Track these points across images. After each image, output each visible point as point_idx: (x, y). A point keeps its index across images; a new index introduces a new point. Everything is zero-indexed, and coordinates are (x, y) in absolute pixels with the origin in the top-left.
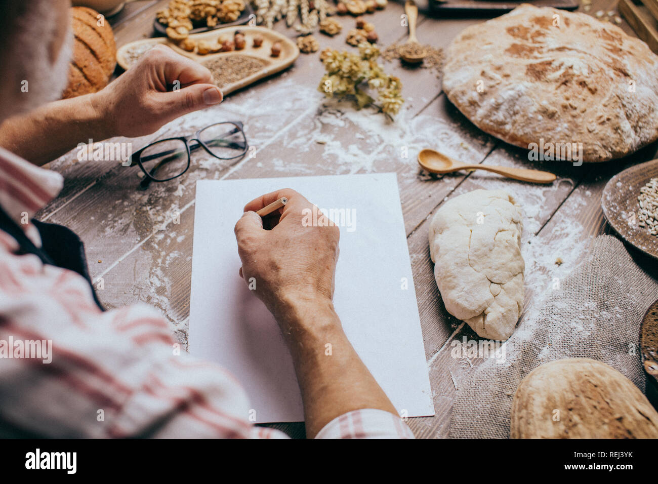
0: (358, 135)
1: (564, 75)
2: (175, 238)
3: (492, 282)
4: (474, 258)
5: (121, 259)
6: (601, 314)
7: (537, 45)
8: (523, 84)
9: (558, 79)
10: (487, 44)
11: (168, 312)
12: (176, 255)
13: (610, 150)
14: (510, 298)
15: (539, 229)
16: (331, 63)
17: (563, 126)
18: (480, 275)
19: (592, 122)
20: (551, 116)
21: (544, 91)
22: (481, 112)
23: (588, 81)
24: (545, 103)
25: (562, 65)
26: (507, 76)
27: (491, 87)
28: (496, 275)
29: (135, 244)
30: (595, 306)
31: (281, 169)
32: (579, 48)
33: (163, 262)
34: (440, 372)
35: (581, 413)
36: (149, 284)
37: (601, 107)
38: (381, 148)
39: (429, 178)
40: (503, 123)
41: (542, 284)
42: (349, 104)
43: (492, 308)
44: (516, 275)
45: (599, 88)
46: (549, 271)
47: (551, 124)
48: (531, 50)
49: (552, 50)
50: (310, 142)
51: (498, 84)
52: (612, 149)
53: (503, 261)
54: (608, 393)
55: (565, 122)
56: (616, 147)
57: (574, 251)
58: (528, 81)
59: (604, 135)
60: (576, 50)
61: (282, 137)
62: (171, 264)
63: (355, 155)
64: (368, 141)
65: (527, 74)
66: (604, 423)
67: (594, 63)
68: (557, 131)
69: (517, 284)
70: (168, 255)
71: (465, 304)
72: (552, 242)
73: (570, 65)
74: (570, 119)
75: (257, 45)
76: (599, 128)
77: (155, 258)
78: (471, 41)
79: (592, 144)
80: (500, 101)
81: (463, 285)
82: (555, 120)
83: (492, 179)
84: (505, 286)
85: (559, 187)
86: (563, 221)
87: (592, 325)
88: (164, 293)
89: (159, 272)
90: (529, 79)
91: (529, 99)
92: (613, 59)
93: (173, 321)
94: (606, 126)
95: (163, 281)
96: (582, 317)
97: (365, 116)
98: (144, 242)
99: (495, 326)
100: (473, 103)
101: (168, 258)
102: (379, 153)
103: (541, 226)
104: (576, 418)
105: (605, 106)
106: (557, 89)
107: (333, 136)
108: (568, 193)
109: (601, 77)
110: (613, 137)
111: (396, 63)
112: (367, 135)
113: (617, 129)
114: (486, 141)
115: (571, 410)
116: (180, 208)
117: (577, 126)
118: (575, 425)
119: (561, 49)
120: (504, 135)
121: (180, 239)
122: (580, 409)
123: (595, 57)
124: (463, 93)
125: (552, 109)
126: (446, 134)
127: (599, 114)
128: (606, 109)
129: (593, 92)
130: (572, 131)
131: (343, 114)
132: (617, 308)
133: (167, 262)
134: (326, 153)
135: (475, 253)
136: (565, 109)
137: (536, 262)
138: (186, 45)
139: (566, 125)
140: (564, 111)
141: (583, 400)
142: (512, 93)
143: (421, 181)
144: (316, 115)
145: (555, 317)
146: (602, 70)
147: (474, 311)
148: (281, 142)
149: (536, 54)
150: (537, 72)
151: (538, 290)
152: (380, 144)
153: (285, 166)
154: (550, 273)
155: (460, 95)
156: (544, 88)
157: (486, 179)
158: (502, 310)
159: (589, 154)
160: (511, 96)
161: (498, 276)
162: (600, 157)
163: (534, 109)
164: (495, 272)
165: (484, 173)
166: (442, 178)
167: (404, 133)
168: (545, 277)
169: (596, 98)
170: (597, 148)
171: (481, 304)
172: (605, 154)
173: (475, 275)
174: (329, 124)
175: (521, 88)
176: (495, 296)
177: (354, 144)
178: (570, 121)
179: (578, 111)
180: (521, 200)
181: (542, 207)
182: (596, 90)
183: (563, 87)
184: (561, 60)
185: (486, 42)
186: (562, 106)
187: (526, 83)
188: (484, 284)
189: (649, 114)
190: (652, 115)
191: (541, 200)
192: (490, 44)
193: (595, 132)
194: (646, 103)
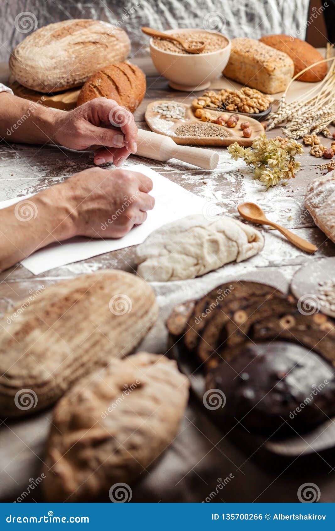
5: (23, 179)
29: (38, 177)
103: (267, 266)
107: (218, 184)
112: (239, 191)
114: (309, 223)
126: (290, 210)
131: (242, 178)
138: (198, 112)
144: (225, 172)
152: (239, 197)
158: (156, 264)
164: (172, 244)
165: (278, 233)
171: (146, 254)
173: (160, 239)
174: (226, 178)
176: (159, 256)
177: (223, 191)
180: (277, 252)
181: (284, 260)
188: (159, 246)
191: (290, 257)
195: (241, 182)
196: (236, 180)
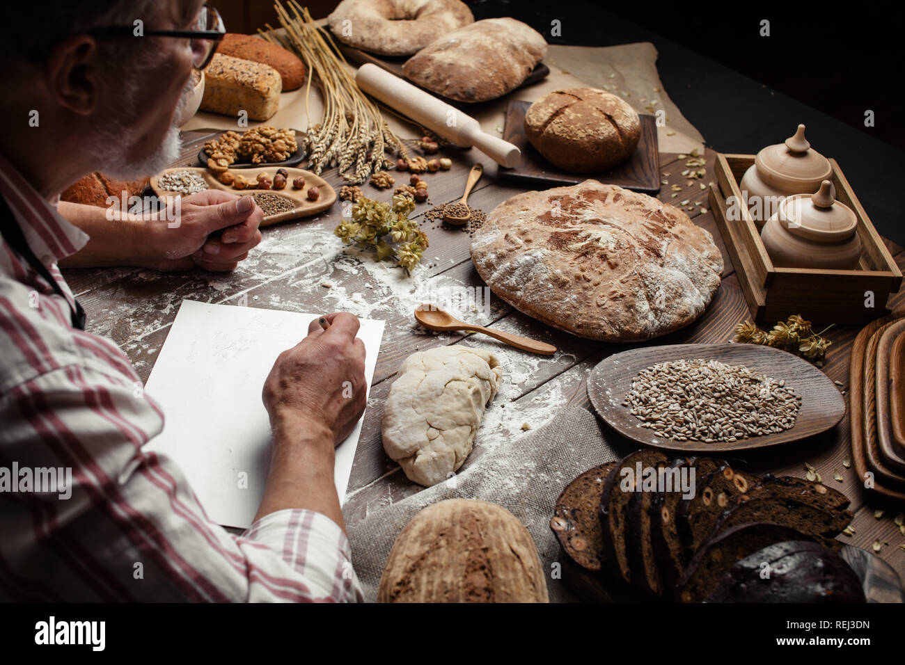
0: (367, 285)
1: (587, 247)
2: (147, 350)
3: (431, 426)
4: (418, 400)
6: (538, 475)
7: (575, 216)
8: (540, 251)
9: (580, 250)
10: (523, 210)
12: (142, 364)
13: (618, 327)
14: (447, 445)
15: (519, 395)
16: (358, 210)
17: (572, 297)
18: (419, 417)
19: (603, 296)
20: (562, 285)
21: (561, 259)
22: (495, 275)
23: (610, 255)
24: (558, 271)
25: (589, 236)
26: (528, 241)
27: (511, 251)
28: (436, 420)
30: (534, 467)
31: (276, 304)
32: (615, 223)
35: (450, 539)
37: (617, 282)
38: (386, 299)
39: (424, 333)
40: (515, 289)
41: (499, 444)
42: (371, 254)
43: (425, 451)
44: (461, 426)
45: (621, 263)
46: (512, 435)
47: (560, 293)
48: (565, 220)
49: (586, 222)
50: (315, 284)
52: (620, 327)
53: (448, 408)
54: (487, 528)
55: (575, 293)
56: (625, 325)
57: (545, 421)
58: (547, 249)
59: (614, 310)
60: (610, 224)
61: (289, 276)
63: (356, 302)
64: (375, 291)
65: (549, 241)
66: (467, 550)
67: (624, 239)
68: (564, 302)
69: (461, 434)
71: (398, 443)
72: (526, 410)
73: (597, 237)
74: (581, 290)
75: (297, 186)
76: (610, 303)
78: (511, 207)
79: (598, 319)
80: (515, 265)
81: (400, 424)
82: (566, 290)
83: (490, 343)
84: (445, 433)
85: (559, 360)
86: (548, 392)
87: (525, 484)
90: (549, 247)
91: (544, 266)
92: (650, 238)
94: (617, 302)
96: (518, 475)
97: (382, 267)
99: (423, 468)
100: (490, 266)
102: (382, 304)
104: (443, 542)
106: (575, 259)
107: (341, 282)
108: (566, 368)
109: (628, 254)
110: (623, 314)
111: (438, 222)
112: (376, 285)
113: (630, 307)
114: (500, 308)
115: (442, 535)
116: (162, 325)
117: (586, 299)
118: (439, 548)
119: (595, 222)
120: (516, 301)
121: (150, 351)
122: (450, 536)
123: (629, 234)
124: (483, 255)
125: (564, 278)
127: (613, 289)
128: (622, 285)
129: (613, 266)
130: (581, 303)
131: (360, 263)
132: (559, 473)
134: (328, 296)
135: (421, 396)
136: (578, 280)
137: (500, 425)
138: (224, 177)
139: (575, 296)
140: (577, 282)
141: (458, 529)
142: (528, 258)
143: (414, 335)
144: (332, 261)
145: (492, 473)
146: (631, 247)
147: (404, 451)
148: (286, 281)
149: (568, 224)
150: (559, 241)
151: (492, 450)
153: (281, 302)
154: (511, 437)
155: (480, 257)
156: (562, 257)
157: (483, 342)
158: (434, 454)
159: (593, 328)
160: (526, 261)
161: (439, 421)
162: (605, 333)
163: (546, 276)
164: (437, 417)
165: (484, 337)
166: (437, 336)
167: (416, 289)
168: (503, 438)
169: (616, 273)
170: (602, 324)
171: (412, 444)
172: (609, 330)
173: (415, 416)
174: (342, 270)
175: (539, 254)
176: (430, 440)
177: (359, 292)
178: (580, 293)
179: (591, 284)
180: (512, 367)
181: (531, 376)
182: (617, 265)
183: (582, 258)
184: (589, 231)
185: (524, 208)
186: (576, 277)
187: (545, 249)
188: (422, 426)
189: (674, 298)
190: (677, 300)
191: (534, 370)
192: (527, 210)
193: (603, 307)
194: (672, 286)
195: (366, 270)
196: (356, 268)
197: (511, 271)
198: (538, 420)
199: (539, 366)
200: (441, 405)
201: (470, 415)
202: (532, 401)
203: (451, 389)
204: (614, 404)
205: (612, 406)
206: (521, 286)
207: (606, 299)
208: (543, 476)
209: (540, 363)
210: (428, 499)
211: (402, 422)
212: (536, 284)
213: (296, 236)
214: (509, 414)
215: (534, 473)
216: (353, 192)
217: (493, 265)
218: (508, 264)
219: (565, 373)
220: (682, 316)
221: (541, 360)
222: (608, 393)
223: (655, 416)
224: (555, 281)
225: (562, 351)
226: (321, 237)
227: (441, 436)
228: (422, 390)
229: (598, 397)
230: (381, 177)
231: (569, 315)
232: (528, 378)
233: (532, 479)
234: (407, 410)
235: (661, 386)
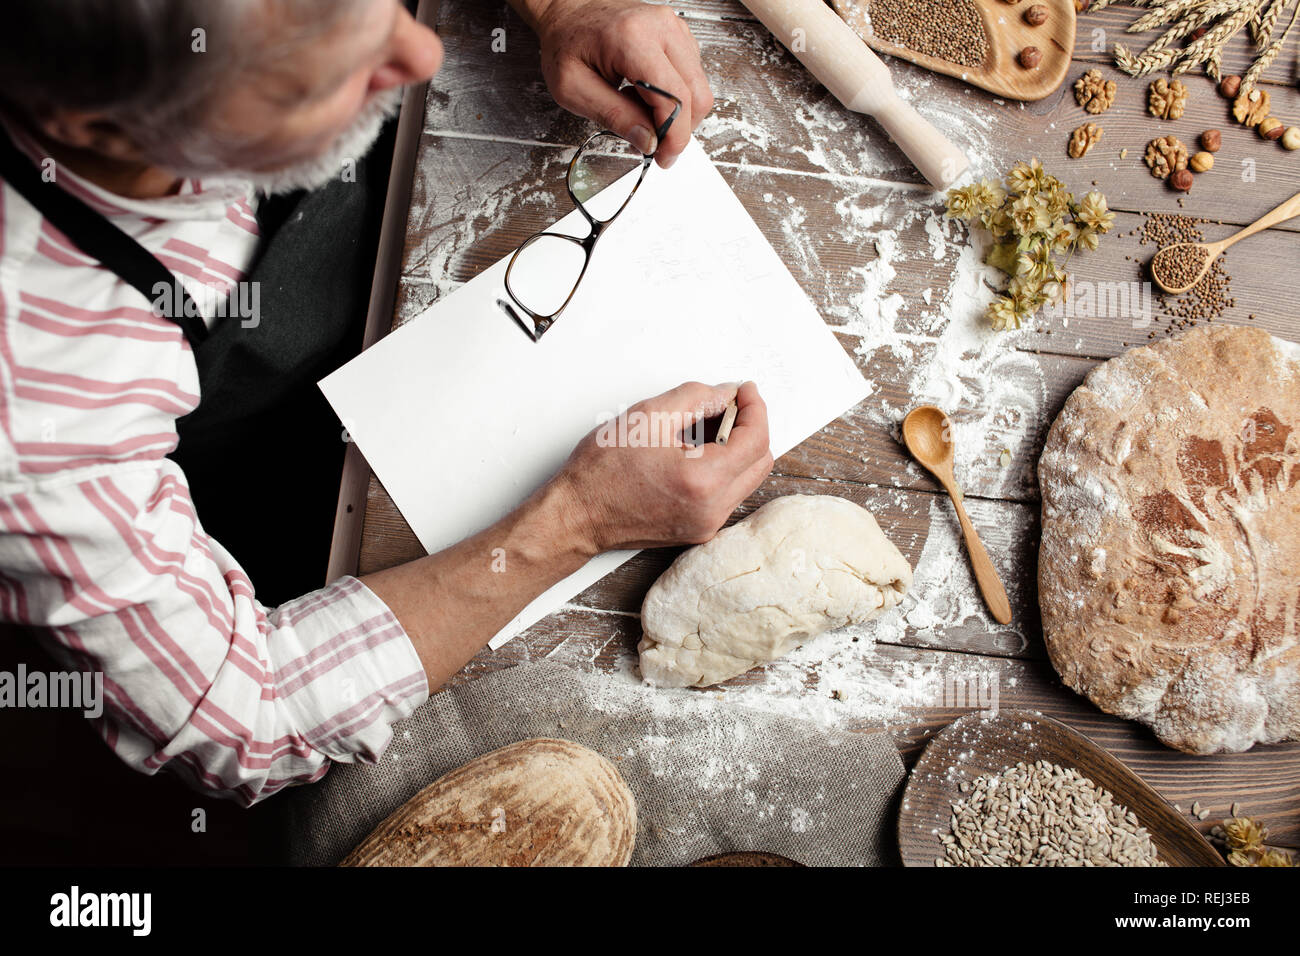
0: (928, 293)
1: (1175, 560)
3: (699, 633)
4: (713, 594)
5: (499, 139)
6: (747, 791)
7: (1237, 483)
8: (1120, 501)
9: (1160, 554)
10: (1203, 397)
11: (455, 255)
12: (547, 201)
13: (1084, 688)
14: (697, 665)
15: (892, 641)
17: (1077, 600)
18: (695, 614)
19: (1110, 642)
20: (1085, 574)
21: (1126, 541)
22: (1056, 458)
23: (1185, 602)
24: (1102, 553)
25: (1197, 546)
26: (1129, 469)
27: (1099, 454)
28: (709, 634)
30: (753, 778)
31: (787, 229)
32: (1262, 554)
33: (526, 194)
34: (561, 626)
36: (482, 202)
37: (1147, 643)
38: (922, 339)
40: (1052, 502)
41: (785, 689)
43: (667, 651)
45: (1184, 625)
46: (815, 689)
47: (1073, 580)
48: (1217, 479)
49: (1231, 516)
50: (868, 234)
51: (1107, 462)
52: (1087, 690)
53: (737, 633)
55: (1086, 600)
56: (1095, 695)
57: (875, 707)
58: (1130, 508)
59: (1100, 670)
60: (1252, 552)
61: (856, 187)
62: (530, 205)
63: (881, 313)
64: (925, 314)
65: (1147, 498)
67: (1238, 592)
68: (1065, 593)
69: (728, 665)
70: (540, 189)
72: (874, 670)
73: (1205, 558)
74: (1096, 605)
76: (1106, 657)
77: (528, 179)
78: (1209, 364)
79: (1072, 659)
80: (1078, 481)
81: (671, 599)
82: (1082, 583)
84: (708, 653)
85: (1000, 634)
86: (929, 668)
88: (480, 229)
89: (507, 200)
90: (1138, 506)
91: (1097, 526)
93: (446, 269)
94: (1116, 665)
95: (496, 215)
98: (543, 144)
99: (649, 663)
100: (1065, 437)
101: (537, 194)
102: (908, 343)
103: (899, 641)
105: (1154, 648)
106: (1140, 560)
107: (903, 258)
108: (995, 652)
109: (1212, 618)
113: (1125, 683)
114: (1026, 487)
116: (626, 151)
117: (1089, 622)
119: (1240, 527)
123: (1256, 588)
124: (1078, 412)
125: (1096, 569)
126: (1017, 416)
127: (1129, 647)
128: (1148, 652)
129: (1167, 620)
130: (1078, 617)
131: (963, 243)
133: (529, 198)
134: (861, 271)
135: (720, 594)
136: (1106, 590)
137: (820, 664)
140: (1103, 592)
142: (1098, 491)
145: (718, 731)
146: (1233, 612)
148: (841, 194)
149: (1209, 493)
150: (1161, 512)
151: (769, 688)
152: (929, 334)
153: (796, 230)
154: (812, 691)
155: (1074, 408)
156: (1131, 540)
158: (672, 664)
160: (1093, 493)
161: (712, 636)
163: (1084, 541)
164: (712, 631)
167: (977, 356)
168: (800, 687)
169: (1158, 630)
170: (1069, 668)
174: (927, 235)
175: (1113, 503)
176: (683, 646)
177: (904, 297)
178: (1091, 608)
179: (1113, 612)
180: (934, 593)
181: (938, 627)
182: (1173, 622)
183: (1151, 567)
184: (1206, 540)
185: (1207, 394)
186: (1110, 584)
187: (1127, 506)
188: (688, 625)
189: (1202, 719)
190: (1204, 725)
191: (954, 620)
192: (1207, 403)
193: (1092, 653)
194: (1218, 707)
195: (955, 264)
196: (948, 249)
197: (1068, 481)
198: (867, 696)
199: (966, 621)
200: (727, 623)
201: (760, 653)
202: (897, 663)
203: (761, 616)
204: (949, 778)
205: (944, 777)
206: (1061, 508)
207: (1108, 647)
208: (751, 797)
209: (975, 618)
210: (613, 706)
211: (675, 599)
212: (1066, 535)
213: (940, 114)
214: (848, 656)
215: (743, 785)
216: (1094, 96)
217: (1067, 442)
218: (1074, 468)
219: (981, 660)
220: (1186, 744)
221: (981, 615)
222: (963, 756)
223: (965, 842)
224: (1085, 561)
225: (1019, 625)
226: (970, 143)
227: (699, 652)
228: (728, 590)
229: (940, 754)
230: (1165, 97)
231: (1051, 614)
232: (931, 628)
233: (734, 790)
234: (693, 592)
235: (1025, 812)
